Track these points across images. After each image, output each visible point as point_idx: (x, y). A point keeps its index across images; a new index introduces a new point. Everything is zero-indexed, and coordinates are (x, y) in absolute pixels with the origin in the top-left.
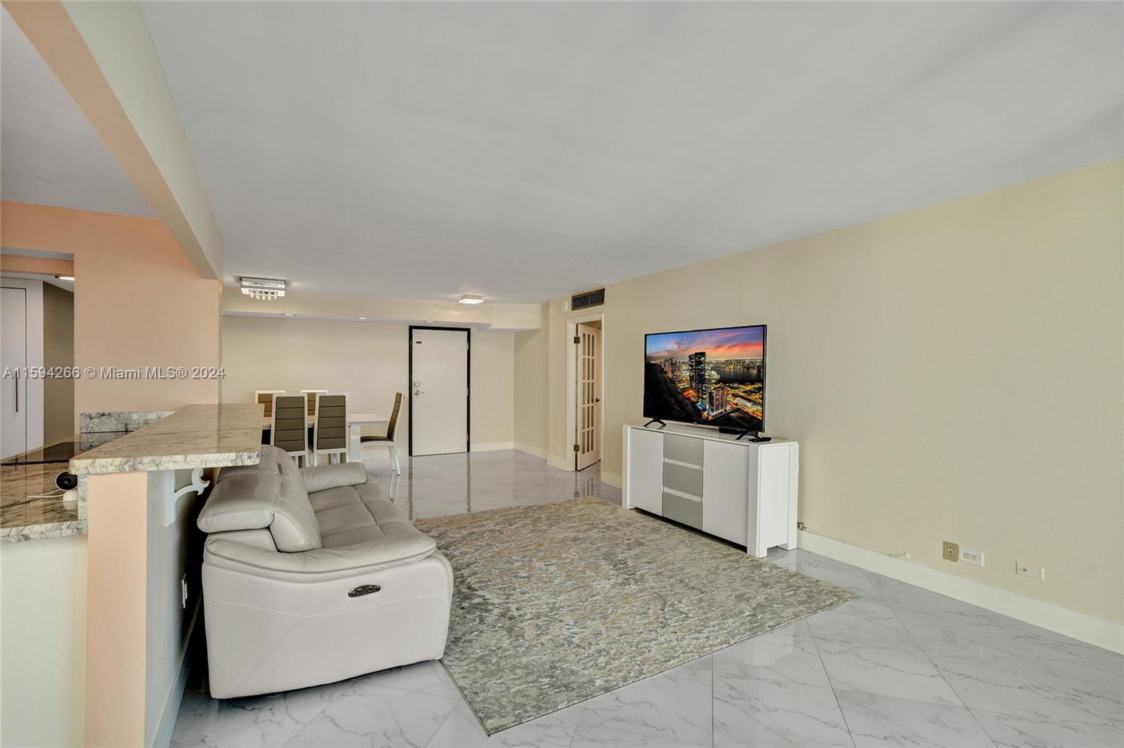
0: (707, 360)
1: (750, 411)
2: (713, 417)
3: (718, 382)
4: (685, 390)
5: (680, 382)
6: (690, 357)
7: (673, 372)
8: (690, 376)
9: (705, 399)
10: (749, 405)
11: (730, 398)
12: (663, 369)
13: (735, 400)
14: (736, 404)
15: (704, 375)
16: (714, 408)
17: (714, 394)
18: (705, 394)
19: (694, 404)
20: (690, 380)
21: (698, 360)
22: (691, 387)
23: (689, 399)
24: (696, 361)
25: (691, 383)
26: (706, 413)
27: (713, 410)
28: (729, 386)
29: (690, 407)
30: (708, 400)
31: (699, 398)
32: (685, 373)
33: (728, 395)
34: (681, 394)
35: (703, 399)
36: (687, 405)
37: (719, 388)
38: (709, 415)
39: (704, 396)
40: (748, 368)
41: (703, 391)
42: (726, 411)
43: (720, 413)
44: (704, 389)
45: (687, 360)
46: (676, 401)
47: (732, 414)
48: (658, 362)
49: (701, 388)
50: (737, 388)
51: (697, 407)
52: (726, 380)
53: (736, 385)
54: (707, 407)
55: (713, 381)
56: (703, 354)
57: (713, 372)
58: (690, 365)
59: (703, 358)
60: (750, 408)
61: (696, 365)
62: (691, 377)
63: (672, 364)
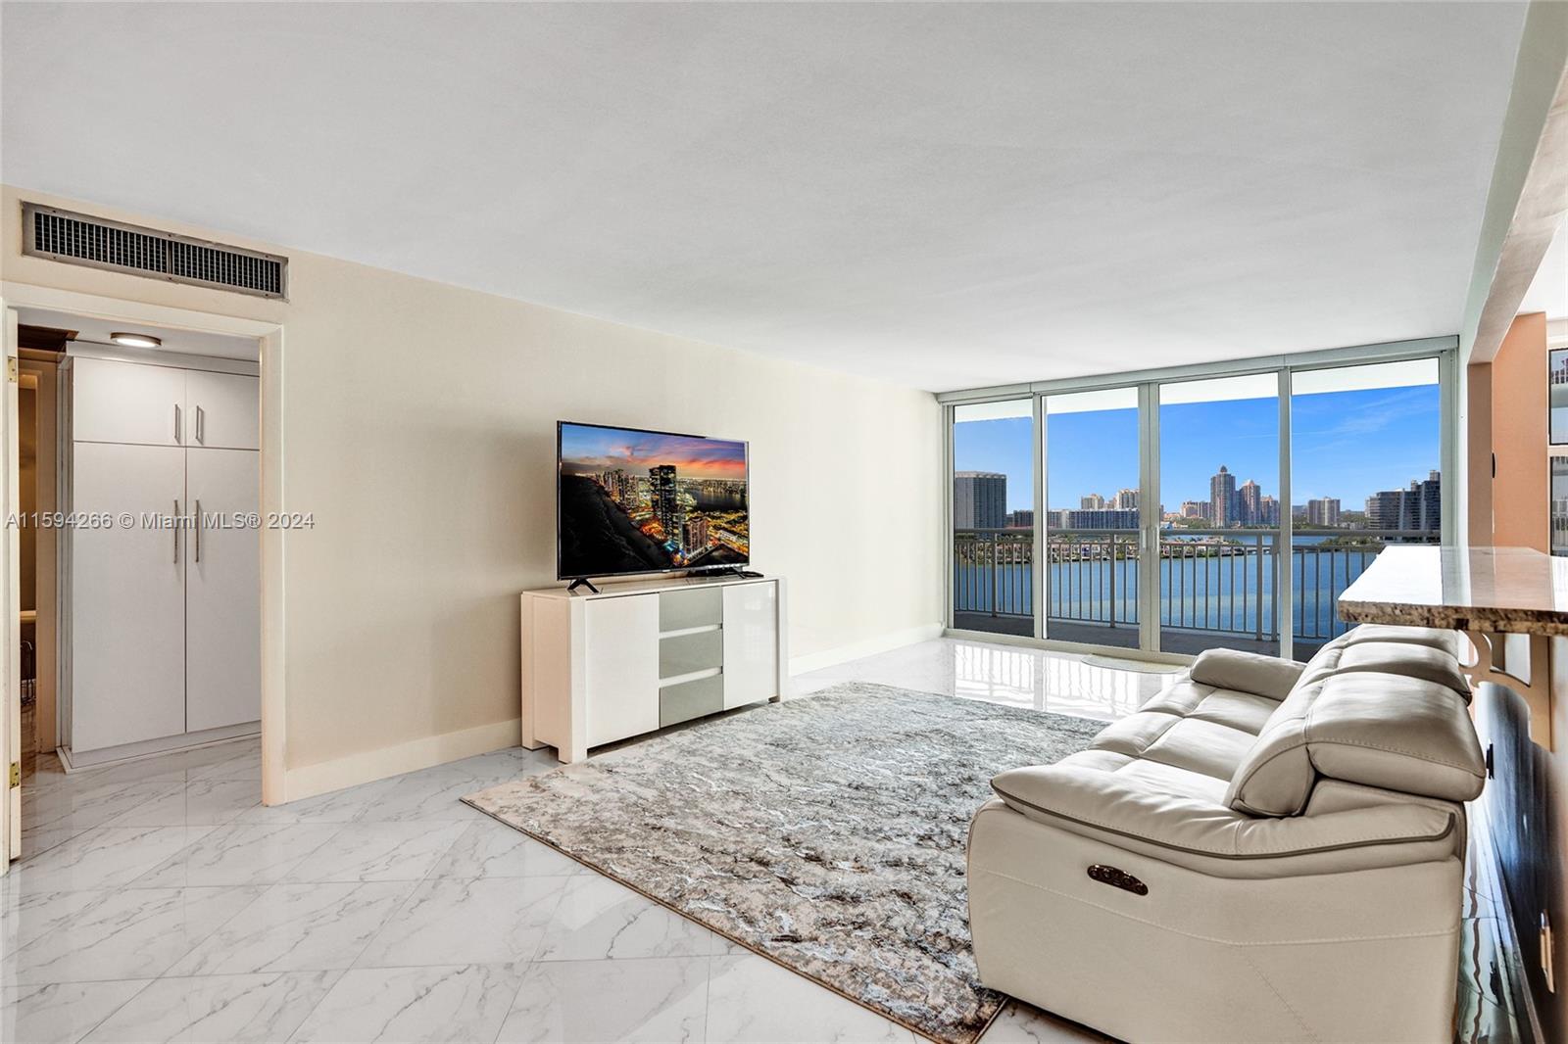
0: (678, 478)
1: (735, 546)
2: (689, 560)
3: (695, 509)
4: (644, 522)
5: (637, 509)
6: (651, 471)
7: (622, 493)
8: (653, 501)
9: (677, 535)
10: (734, 538)
11: (711, 531)
12: (603, 488)
13: (716, 534)
14: (719, 539)
15: (674, 499)
16: (691, 547)
17: (690, 528)
18: (677, 528)
19: (660, 544)
20: (653, 507)
21: (664, 476)
22: (655, 518)
23: (651, 537)
24: (662, 478)
25: (654, 511)
26: (679, 556)
27: (689, 551)
28: (709, 516)
29: (654, 550)
30: (681, 536)
31: (669, 534)
32: (644, 496)
33: (708, 527)
34: (638, 529)
35: (674, 535)
36: (649, 546)
37: (696, 518)
38: (683, 558)
39: (676, 531)
40: (731, 492)
41: (673, 523)
42: (706, 549)
43: (700, 553)
44: (674, 520)
45: (647, 475)
46: (628, 543)
47: (714, 554)
48: (589, 475)
49: (671, 519)
50: (719, 518)
51: (664, 548)
52: (704, 507)
53: (717, 514)
54: (681, 547)
55: (688, 509)
56: (672, 469)
57: (688, 496)
58: (652, 484)
59: (672, 475)
60: (734, 542)
61: (661, 484)
62: (655, 503)
63: (620, 480)
